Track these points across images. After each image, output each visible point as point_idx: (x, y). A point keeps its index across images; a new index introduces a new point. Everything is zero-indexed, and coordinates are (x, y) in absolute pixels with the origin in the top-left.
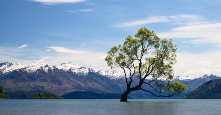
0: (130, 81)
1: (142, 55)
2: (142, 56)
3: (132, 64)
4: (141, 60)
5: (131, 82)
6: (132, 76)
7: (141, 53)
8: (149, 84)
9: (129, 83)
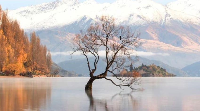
5: (94, 70)
8: (112, 72)
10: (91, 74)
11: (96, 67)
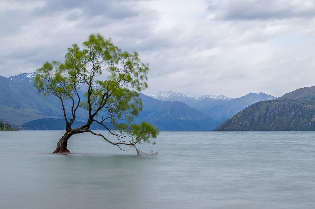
0: (72, 118)
1: (92, 75)
2: (92, 77)
3: (75, 90)
4: (90, 83)
5: (72, 120)
6: (75, 110)
7: (91, 73)
8: (102, 123)
9: (69, 121)
10: (68, 126)
11: (74, 116)
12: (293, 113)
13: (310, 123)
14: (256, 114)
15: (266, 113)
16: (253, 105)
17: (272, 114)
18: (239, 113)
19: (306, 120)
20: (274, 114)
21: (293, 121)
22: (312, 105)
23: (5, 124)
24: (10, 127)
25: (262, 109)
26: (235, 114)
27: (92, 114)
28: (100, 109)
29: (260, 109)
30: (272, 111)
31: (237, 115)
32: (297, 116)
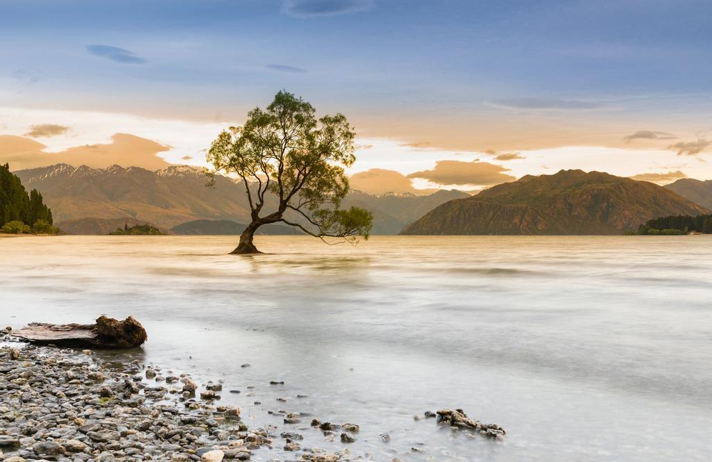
0: (259, 203)
5: (259, 207)
6: (263, 193)
8: (299, 209)
9: (255, 208)
10: (255, 214)
11: (262, 201)
12: (491, 213)
13: (511, 226)
14: (448, 215)
15: (460, 213)
16: (444, 204)
17: (467, 215)
18: (429, 214)
19: (506, 222)
20: (469, 215)
21: (492, 222)
22: (512, 203)
23: (152, 227)
24: (158, 230)
25: (455, 209)
26: (424, 215)
27: (284, 199)
28: (294, 191)
29: (453, 209)
30: (467, 211)
31: (426, 216)
32: (496, 216)
